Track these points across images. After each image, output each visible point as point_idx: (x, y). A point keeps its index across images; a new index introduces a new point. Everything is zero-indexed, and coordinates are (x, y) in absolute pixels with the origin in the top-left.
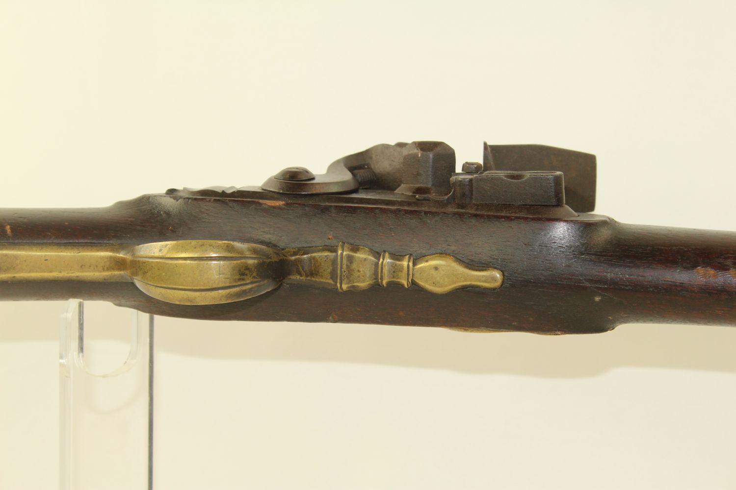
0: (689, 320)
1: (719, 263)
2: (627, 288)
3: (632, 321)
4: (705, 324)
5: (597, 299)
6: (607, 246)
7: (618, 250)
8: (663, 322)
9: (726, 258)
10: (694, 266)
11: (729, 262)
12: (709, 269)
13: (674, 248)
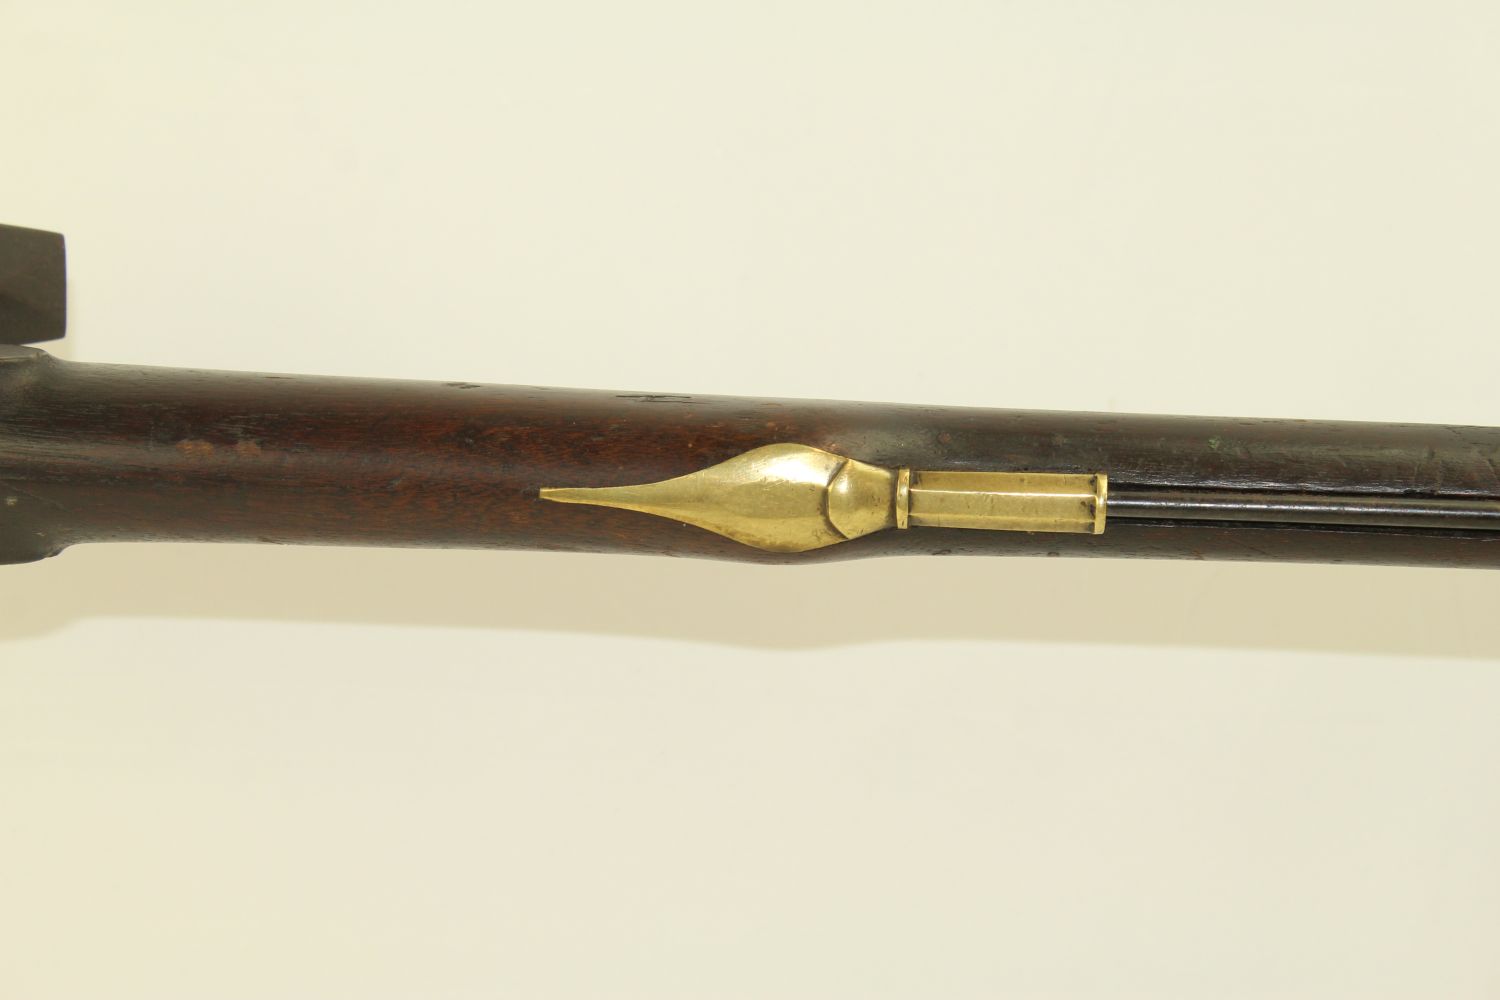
0: (178, 534)
1: (220, 431)
2: (60, 480)
3: (81, 539)
4: (208, 540)
5: (11, 501)
6: (27, 406)
7: (45, 411)
8: (135, 539)
9: (233, 422)
10: (178, 437)
11: (237, 430)
12: (203, 443)
13: (145, 406)
